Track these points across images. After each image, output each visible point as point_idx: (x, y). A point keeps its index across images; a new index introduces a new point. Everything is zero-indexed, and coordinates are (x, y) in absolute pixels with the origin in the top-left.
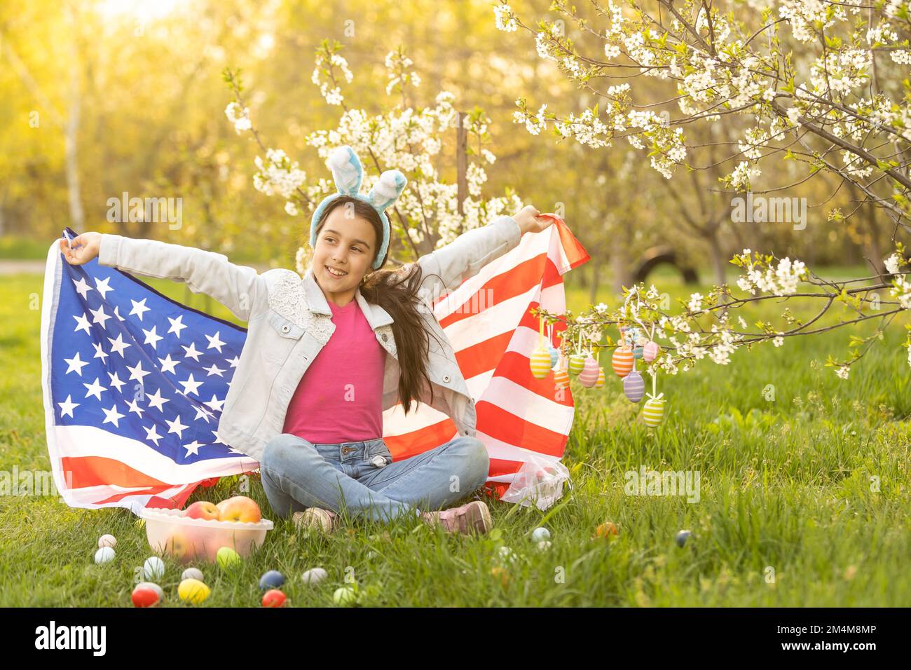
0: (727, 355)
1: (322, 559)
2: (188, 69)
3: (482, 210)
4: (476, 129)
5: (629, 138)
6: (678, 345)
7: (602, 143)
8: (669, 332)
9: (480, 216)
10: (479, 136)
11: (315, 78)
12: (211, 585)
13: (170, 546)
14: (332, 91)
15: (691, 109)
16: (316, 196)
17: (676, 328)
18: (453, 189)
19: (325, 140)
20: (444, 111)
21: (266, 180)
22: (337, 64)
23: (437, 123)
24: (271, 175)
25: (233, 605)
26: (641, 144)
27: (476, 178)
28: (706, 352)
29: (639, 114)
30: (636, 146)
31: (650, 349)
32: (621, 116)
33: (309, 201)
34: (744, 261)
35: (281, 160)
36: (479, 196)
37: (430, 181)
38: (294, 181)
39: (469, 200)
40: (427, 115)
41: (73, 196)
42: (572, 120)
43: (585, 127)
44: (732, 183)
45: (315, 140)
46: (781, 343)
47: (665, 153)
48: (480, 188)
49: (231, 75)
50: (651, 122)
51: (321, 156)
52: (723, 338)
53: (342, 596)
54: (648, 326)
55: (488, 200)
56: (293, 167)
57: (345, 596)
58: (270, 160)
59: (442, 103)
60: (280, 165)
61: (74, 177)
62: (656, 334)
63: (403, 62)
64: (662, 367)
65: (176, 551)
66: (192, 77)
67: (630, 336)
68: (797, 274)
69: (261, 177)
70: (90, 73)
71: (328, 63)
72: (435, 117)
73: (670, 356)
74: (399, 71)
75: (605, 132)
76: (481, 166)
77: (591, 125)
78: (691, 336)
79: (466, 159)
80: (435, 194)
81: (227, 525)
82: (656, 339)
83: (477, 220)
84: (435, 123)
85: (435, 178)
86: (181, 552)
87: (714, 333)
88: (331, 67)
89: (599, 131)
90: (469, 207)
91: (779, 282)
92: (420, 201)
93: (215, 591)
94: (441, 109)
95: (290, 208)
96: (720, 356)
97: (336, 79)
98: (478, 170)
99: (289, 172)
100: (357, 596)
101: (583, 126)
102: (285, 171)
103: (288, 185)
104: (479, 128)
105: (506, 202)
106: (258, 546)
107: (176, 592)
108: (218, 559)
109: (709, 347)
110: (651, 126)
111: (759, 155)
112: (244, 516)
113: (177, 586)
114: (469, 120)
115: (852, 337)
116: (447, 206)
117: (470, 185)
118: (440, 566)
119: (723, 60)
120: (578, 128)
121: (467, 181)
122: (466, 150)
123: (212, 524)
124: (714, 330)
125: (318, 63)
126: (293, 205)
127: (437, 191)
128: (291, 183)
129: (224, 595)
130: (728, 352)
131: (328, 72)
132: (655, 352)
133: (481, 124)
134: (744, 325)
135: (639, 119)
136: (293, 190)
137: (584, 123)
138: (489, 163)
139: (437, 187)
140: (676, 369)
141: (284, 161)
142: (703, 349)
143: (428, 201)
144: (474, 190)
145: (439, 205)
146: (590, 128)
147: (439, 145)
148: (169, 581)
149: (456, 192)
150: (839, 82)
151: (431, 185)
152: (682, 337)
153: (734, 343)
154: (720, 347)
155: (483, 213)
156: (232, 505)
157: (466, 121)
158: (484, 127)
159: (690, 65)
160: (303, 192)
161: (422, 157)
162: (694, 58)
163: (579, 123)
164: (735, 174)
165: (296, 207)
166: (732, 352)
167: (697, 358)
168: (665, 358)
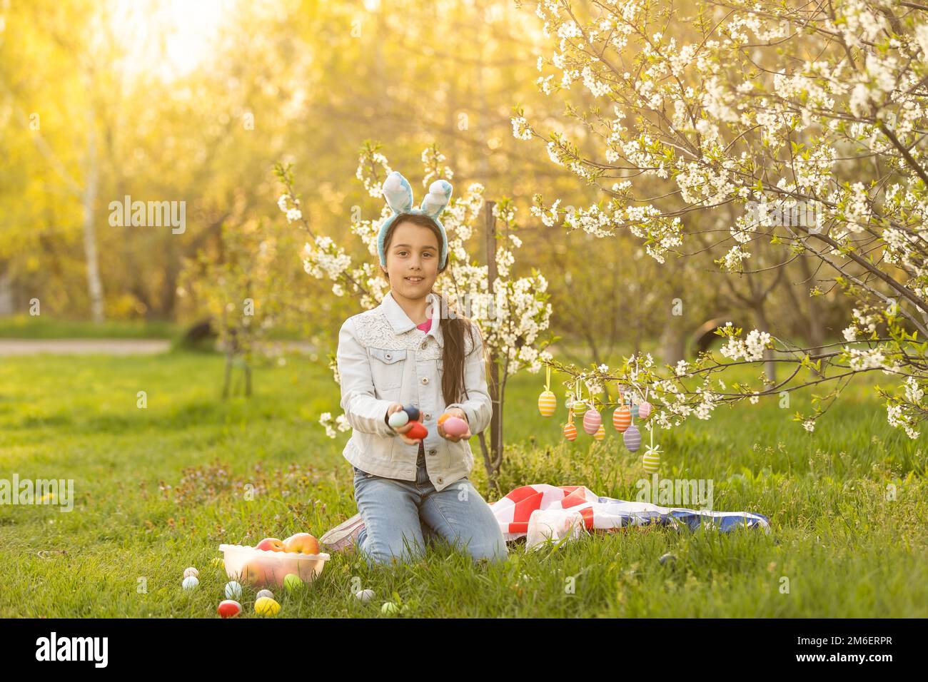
0: (707, 412)
1: (371, 584)
2: (214, 130)
3: (510, 289)
4: (504, 216)
5: (631, 227)
6: (667, 404)
7: (608, 233)
8: (660, 392)
9: (508, 295)
10: (507, 223)
11: (359, 175)
12: (281, 603)
13: (245, 574)
14: (374, 185)
15: (692, 198)
16: (360, 278)
17: (665, 390)
18: (484, 270)
19: (368, 229)
20: (475, 201)
21: (315, 264)
22: (379, 161)
23: (468, 211)
24: (320, 260)
25: (300, 616)
26: (641, 233)
27: (505, 260)
28: (690, 410)
29: (635, 209)
30: (637, 235)
31: (645, 408)
32: (620, 211)
33: (354, 282)
34: (726, 332)
35: (328, 246)
36: (507, 276)
37: (462, 263)
38: (340, 265)
39: (498, 280)
40: (459, 205)
41: (91, 269)
42: (580, 214)
43: (592, 220)
44: (726, 264)
45: (360, 229)
46: (757, 401)
47: (659, 242)
48: (508, 270)
49: (282, 169)
50: (646, 215)
51: (364, 242)
52: (705, 397)
53: (388, 609)
54: (643, 389)
55: (516, 280)
56: (339, 252)
57: (390, 608)
58: (319, 246)
59: (473, 194)
60: (327, 251)
61: (92, 250)
62: (649, 396)
63: (438, 158)
64: (658, 422)
65: (250, 579)
66: (218, 140)
67: (628, 396)
68: (763, 343)
69: (311, 261)
70: (109, 138)
71: (371, 161)
72: (467, 207)
73: (663, 413)
74: (433, 165)
75: (609, 224)
76: (508, 250)
77: (597, 218)
78: (678, 396)
79: (496, 243)
80: (467, 276)
81: (292, 556)
82: (649, 399)
83: (505, 298)
84: (466, 212)
85: (467, 261)
86: (255, 578)
87: (698, 394)
88: (373, 164)
89: (604, 224)
90: (499, 287)
91: (748, 350)
92: (454, 281)
93: (284, 606)
94: (472, 199)
95: (337, 290)
96: (702, 413)
97: (377, 175)
98: (506, 253)
99: (336, 257)
100: (400, 608)
101: (590, 218)
102: (332, 256)
103: (335, 269)
104: (507, 216)
105: (533, 282)
106: (317, 574)
107: (253, 607)
108: (286, 584)
109: (694, 405)
110: (647, 219)
111: (749, 239)
112: (306, 549)
113: (253, 604)
114: (498, 208)
115: (813, 395)
116: (478, 285)
117: (498, 267)
118: (467, 581)
119: (707, 162)
120: (585, 220)
121: (496, 264)
122: (495, 235)
123: (280, 556)
124: (698, 391)
125: (362, 161)
126: (339, 286)
127: (469, 273)
128: (338, 266)
129: (292, 609)
130: (709, 409)
131: (371, 169)
132: (649, 410)
133: (508, 212)
134: (724, 387)
135: (635, 214)
136: (340, 274)
137: (591, 216)
138: (516, 247)
139: (468, 269)
140: (670, 425)
141: (331, 247)
142: (688, 407)
143: (462, 282)
144: (503, 271)
145: (472, 286)
146: (596, 220)
147: (471, 231)
148: (246, 600)
149: (487, 273)
150: (806, 180)
151: (464, 267)
152: (672, 398)
153: (714, 401)
154: (702, 405)
155: (511, 292)
156: (296, 540)
157: (494, 209)
158: (511, 214)
159: (676, 168)
160: (349, 274)
161: (456, 242)
162: (679, 162)
163: (587, 216)
164: (728, 257)
165: (342, 288)
166: (713, 409)
167: (684, 414)
168: (660, 414)
